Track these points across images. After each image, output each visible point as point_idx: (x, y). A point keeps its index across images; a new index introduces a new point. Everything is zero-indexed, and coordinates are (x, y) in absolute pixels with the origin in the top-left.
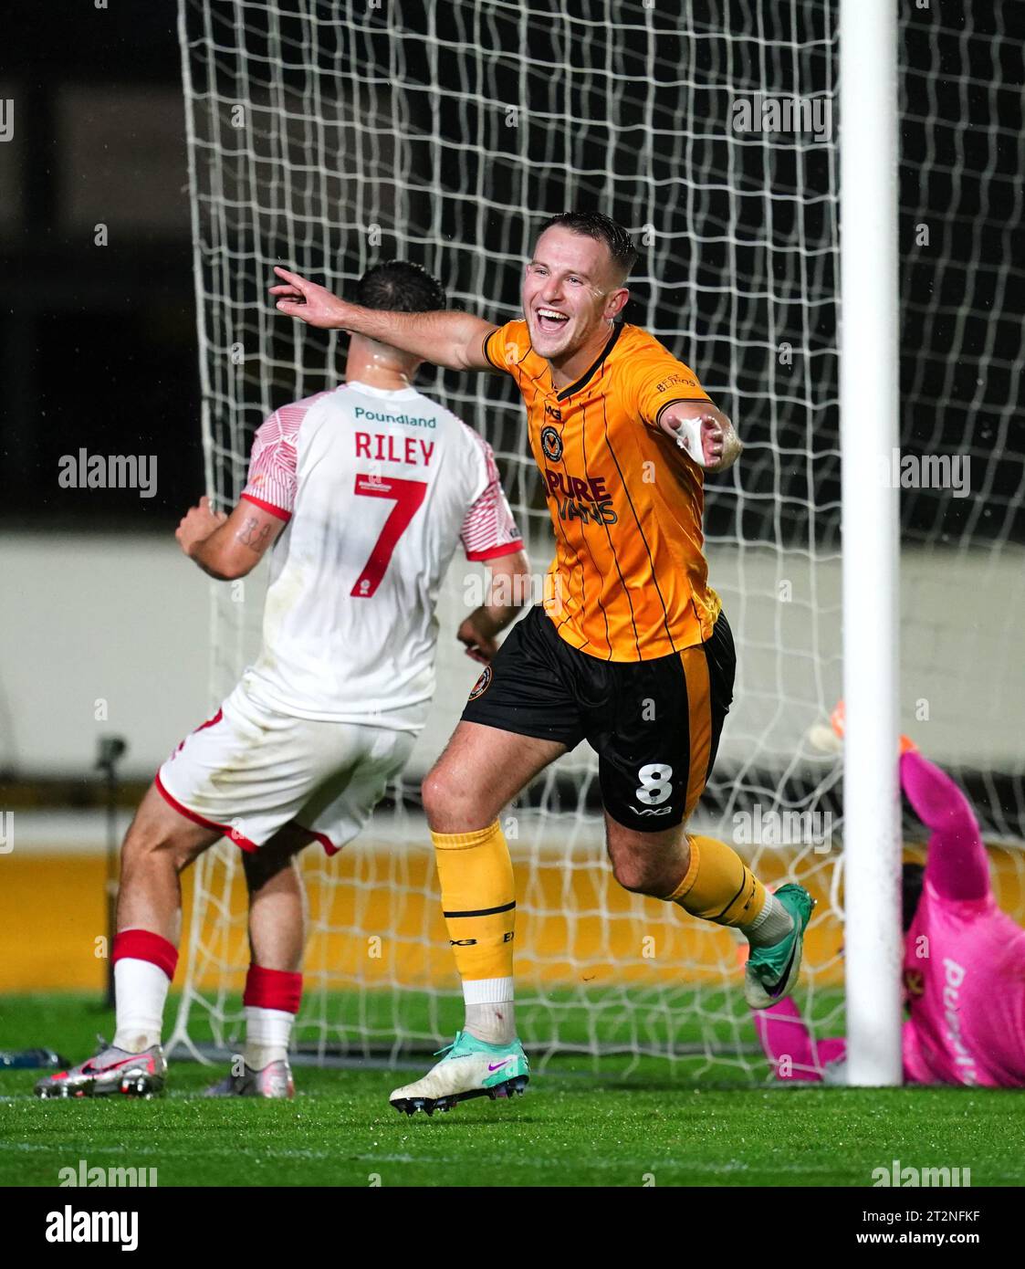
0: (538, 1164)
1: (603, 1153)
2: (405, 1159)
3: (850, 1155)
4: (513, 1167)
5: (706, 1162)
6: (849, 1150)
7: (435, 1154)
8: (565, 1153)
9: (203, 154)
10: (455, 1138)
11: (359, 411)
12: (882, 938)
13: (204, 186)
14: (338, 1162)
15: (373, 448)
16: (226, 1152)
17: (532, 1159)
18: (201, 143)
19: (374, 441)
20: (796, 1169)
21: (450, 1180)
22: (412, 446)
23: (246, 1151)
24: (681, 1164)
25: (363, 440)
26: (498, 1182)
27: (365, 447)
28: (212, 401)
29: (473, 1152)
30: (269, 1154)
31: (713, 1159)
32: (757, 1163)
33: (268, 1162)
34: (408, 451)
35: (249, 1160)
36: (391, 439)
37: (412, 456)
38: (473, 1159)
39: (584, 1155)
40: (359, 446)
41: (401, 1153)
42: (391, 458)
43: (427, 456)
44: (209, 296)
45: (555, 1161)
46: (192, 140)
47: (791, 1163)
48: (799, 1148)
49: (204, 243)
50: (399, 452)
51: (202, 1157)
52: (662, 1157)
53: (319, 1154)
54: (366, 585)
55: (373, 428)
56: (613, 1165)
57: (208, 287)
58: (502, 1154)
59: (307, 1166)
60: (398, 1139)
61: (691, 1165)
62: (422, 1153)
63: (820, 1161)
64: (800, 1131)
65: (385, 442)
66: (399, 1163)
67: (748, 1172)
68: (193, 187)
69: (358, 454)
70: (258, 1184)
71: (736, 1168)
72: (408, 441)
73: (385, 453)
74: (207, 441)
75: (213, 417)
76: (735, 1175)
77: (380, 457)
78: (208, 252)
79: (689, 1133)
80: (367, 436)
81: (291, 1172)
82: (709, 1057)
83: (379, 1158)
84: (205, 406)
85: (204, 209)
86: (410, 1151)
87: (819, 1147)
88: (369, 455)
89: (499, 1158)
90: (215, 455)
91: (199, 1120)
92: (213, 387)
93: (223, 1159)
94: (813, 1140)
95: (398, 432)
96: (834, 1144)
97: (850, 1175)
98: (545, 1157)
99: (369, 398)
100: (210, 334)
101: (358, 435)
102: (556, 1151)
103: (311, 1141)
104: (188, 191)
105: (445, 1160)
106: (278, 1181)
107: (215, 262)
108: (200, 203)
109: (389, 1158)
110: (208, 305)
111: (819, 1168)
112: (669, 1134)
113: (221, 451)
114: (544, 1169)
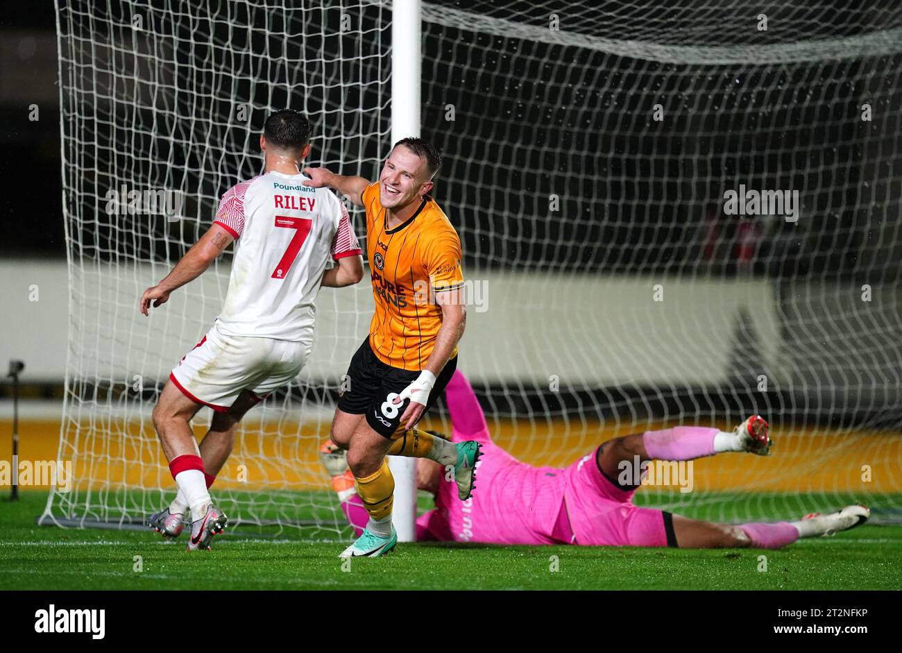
0: (231, 579)
1: (264, 575)
2: (163, 577)
3: (390, 577)
4: (218, 582)
5: (316, 579)
6: (389, 574)
7: (179, 575)
8: (244, 575)
9: (65, 65)
10: (189, 566)
11: (276, 185)
12: (407, 467)
13: (66, 82)
14: (129, 578)
15: (284, 203)
16: (72, 573)
17: (228, 578)
18: (64, 59)
19: (284, 199)
20: (362, 584)
21: (186, 587)
22: (303, 201)
23: (83, 573)
24: (303, 581)
25: (279, 199)
26: (211, 588)
27: (280, 202)
28: (68, 191)
29: (197, 574)
30: (94, 574)
31: (319, 578)
32: (342, 581)
33: (93, 578)
34: (302, 204)
35: (84, 577)
36: (293, 198)
37: (304, 206)
38: (198, 577)
39: (254, 576)
40: (277, 202)
41: (161, 574)
42: (293, 208)
43: (312, 206)
44: (67, 137)
45: (240, 579)
46: (60, 58)
47: (359, 580)
48: (363, 573)
49: (65, 110)
50: (297, 204)
51: (60, 575)
52: (294, 577)
53: (120, 574)
54: (280, 272)
55: (283, 193)
56: (269, 581)
57: (67, 133)
58: (213, 575)
59: (113, 580)
60: (160, 567)
61: (308, 582)
62: (172, 574)
63: (374, 579)
64: (364, 565)
65: (290, 200)
66: (160, 579)
67: (337, 585)
68: (60, 82)
69: (277, 206)
70: (88, 589)
71: (331, 583)
72: (301, 199)
73: (290, 205)
74: (65, 211)
75: (68, 198)
76: (330, 586)
77: (287, 207)
78: (67, 115)
79: (308, 565)
80: (281, 197)
81: (105, 584)
82: (318, 527)
83: (150, 576)
84: (64, 192)
85: (66, 93)
86: (166, 573)
87: (374, 572)
88: (282, 207)
89: (211, 577)
90: (68, 218)
91: (59, 556)
92: (68, 183)
93: (71, 576)
94: (371, 569)
95: (296, 194)
96: (381, 571)
97: (389, 587)
98: (234, 576)
99: (280, 178)
100: (67, 157)
101: (276, 197)
102: (239, 573)
103: (115, 567)
104: (58, 84)
105: (184, 577)
106: (98, 588)
107: (71, 119)
108: (64, 90)
109: (155, 576)
110: (67, 142)
111: (373, 583)
112: (297, 566)
113: (72, 216)
114: (234, 583)
